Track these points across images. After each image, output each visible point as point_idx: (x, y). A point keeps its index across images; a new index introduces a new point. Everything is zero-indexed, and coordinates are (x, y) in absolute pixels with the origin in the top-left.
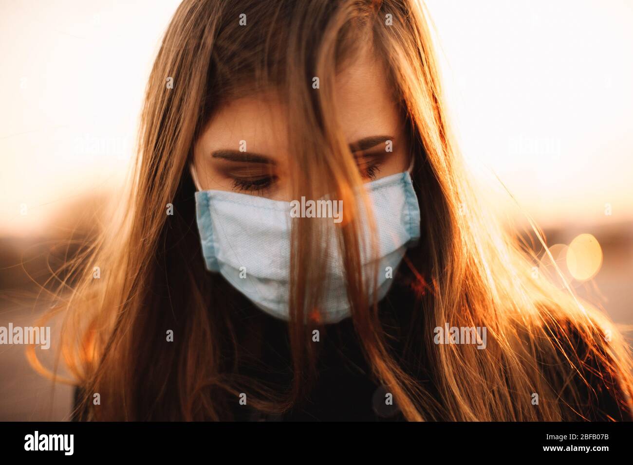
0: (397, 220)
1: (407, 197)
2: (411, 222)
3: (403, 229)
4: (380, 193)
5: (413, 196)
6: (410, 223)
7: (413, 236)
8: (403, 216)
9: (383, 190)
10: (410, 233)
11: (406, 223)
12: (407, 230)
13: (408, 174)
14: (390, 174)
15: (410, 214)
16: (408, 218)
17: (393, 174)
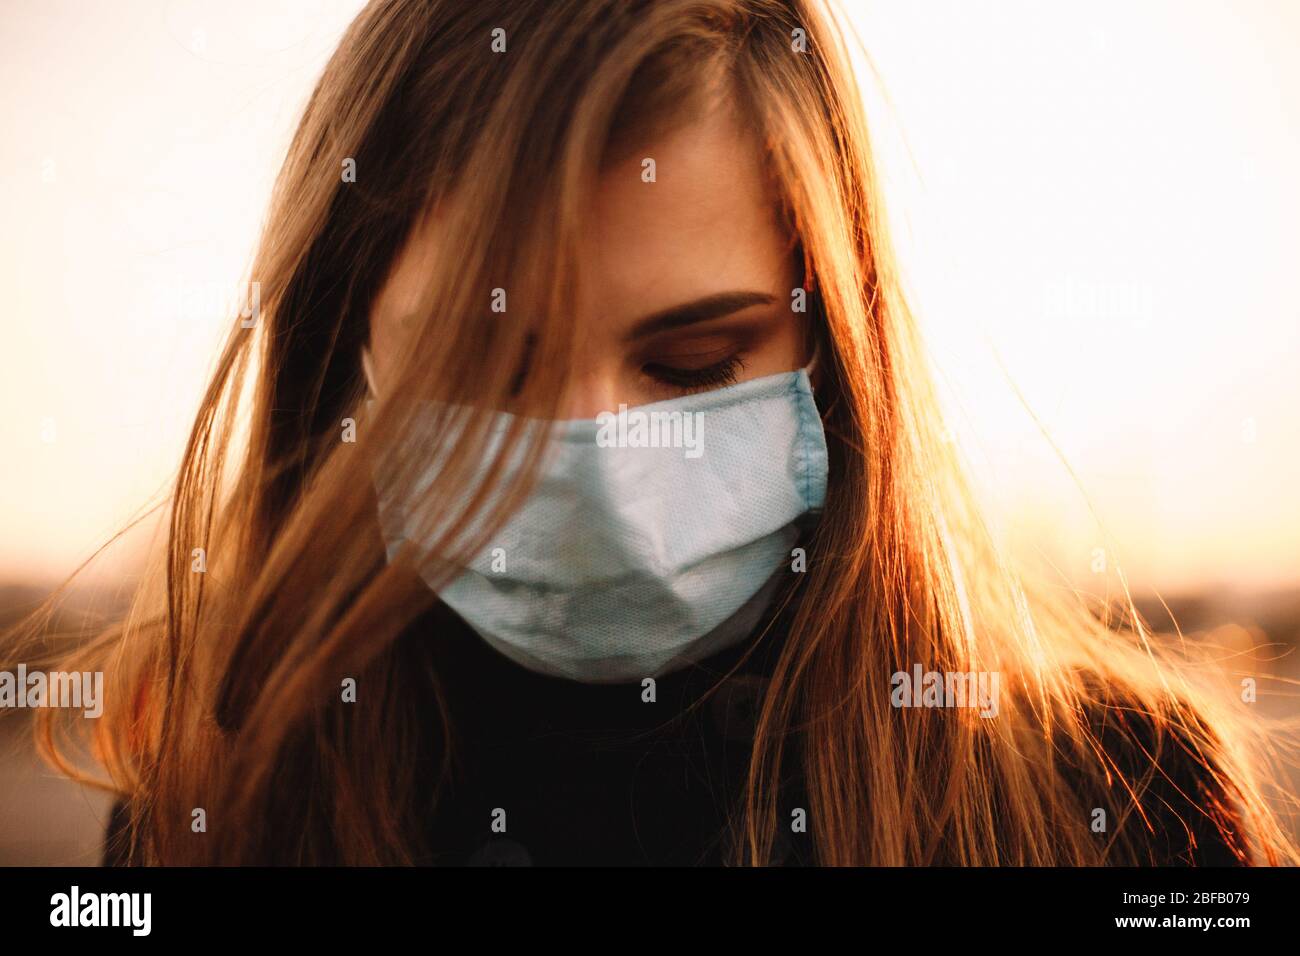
0: (781, 467)
1: (802, 422)
2: (811, 474)
3: (792, 488)
4: (746, 411)
5: (814, 419)
6: (808, 477)
7: (814, 504)
8: (793, 463)
9: (753, 405)
10: (808, 499)
11: (798, 477)
12: (802, 492)
13: (804, 373)
14: (768, 374)
15: (807, 459)
16: (802, 466)
17: (774, 374)
